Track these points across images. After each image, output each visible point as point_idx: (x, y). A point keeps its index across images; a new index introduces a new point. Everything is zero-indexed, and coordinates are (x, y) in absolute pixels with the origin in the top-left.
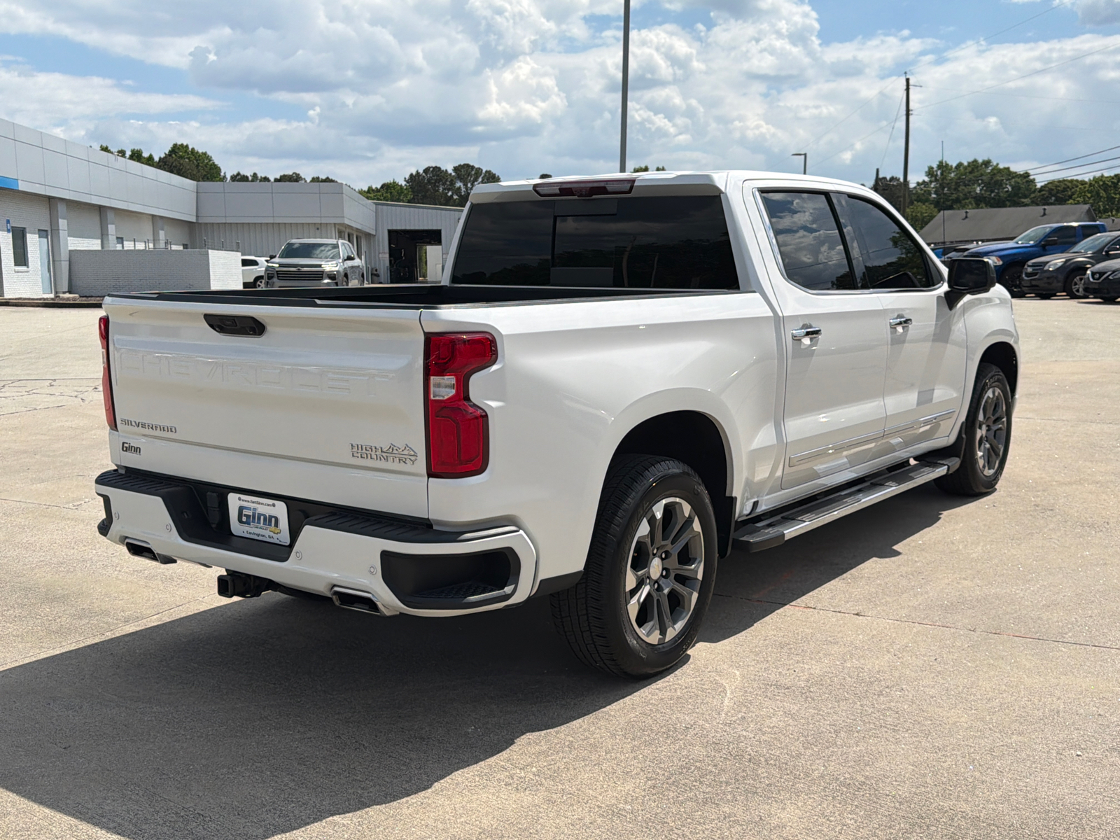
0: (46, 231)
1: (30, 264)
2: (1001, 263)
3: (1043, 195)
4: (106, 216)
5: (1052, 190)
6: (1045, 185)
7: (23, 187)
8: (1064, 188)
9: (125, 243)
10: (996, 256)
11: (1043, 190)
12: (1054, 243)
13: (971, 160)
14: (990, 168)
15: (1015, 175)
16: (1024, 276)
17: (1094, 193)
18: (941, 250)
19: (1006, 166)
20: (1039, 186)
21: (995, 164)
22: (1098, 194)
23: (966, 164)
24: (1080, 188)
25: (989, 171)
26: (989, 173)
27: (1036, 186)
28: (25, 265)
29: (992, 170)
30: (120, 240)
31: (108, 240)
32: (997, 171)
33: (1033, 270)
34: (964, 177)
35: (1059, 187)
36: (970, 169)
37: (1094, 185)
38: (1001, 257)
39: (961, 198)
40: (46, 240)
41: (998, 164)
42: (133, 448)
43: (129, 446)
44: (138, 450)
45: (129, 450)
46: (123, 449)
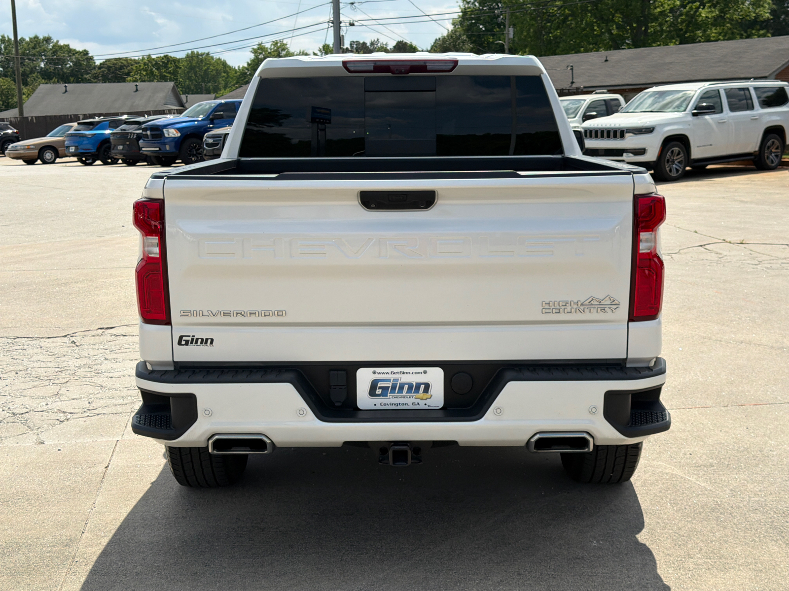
2: (179, 135)
3: (103, 72)
5: (111, 67)
6: (103, 62)
8: (121, 66)
10: (174, 128)
11: (102, 67)
12: (221, 117)
13: (32, 36)
14: (51, 45)
15: (75, 52)
16: (205, 146)
17: (149, 72)
18: (107, 122)
19: (66, 44)
20: (98, 63)
21: (55, 41)
22: (152, 72)
23: (28, 39)
24: (136, 67)
25: (51, 47)
26: (51, 49)
27: (95, 63)
29: (54, 46)
32: (58, 49)
33: (214, 141)
34: (28, 52)
35: (116, 64)
36: (32, 45)
37: (148, 65)
38: (179, 130)
39: (28, 72)
41: (58, 41)
42: (200, 340)
43: (192, 340)
44: (209, 341)
45: (192, 343)
46: (180, 343)
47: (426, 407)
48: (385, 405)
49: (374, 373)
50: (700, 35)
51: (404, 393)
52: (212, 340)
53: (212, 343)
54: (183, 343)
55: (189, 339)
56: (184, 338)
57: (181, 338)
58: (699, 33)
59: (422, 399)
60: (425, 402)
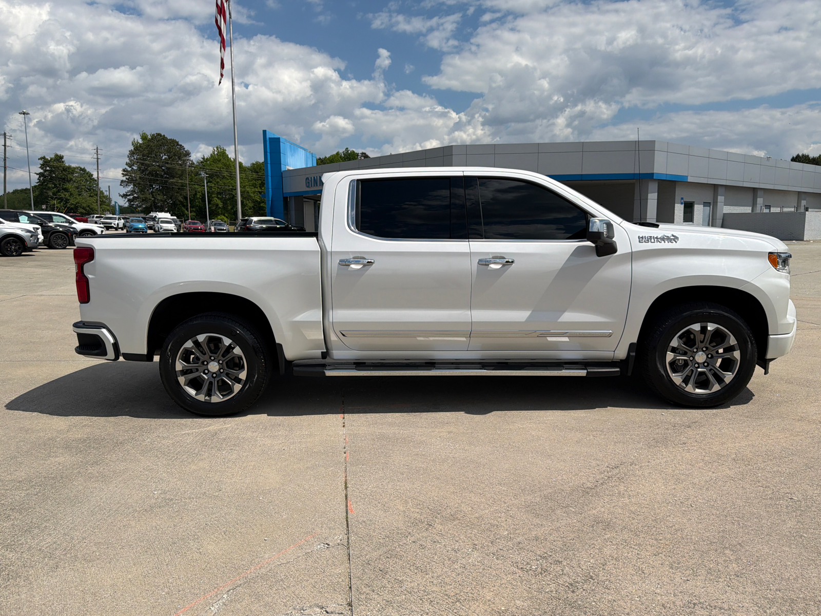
0: (710, 203)
1: (694, 221)
4: (757, 192)
7: (690, 179)
9: (772, 208)
28: (691, 221)
30: (769, 207)
31: (756, 207)
40: (709, 208)
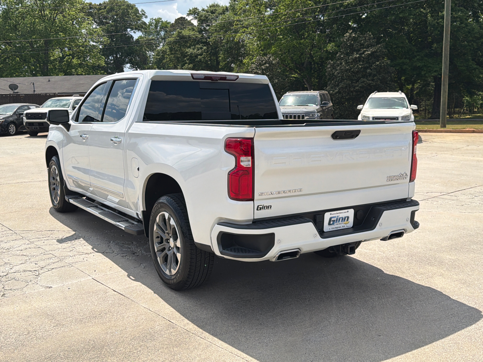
42: (266, 207)
43: (263, 207)
44: (270, 207)
45: (262, 209)
46: (257, 210)
47: (347, 227)
48: (333, 228)
49: (331, 214)
50: (74, 71)
51: (340, 222)
52: (271, 206)
53: (271, 208)
54: (259, 209)
55: (262, 207)
56: (260, 207)
57: (258, 206)
58: (73, 70)
59: (346, 224)
60: (346, 225)
